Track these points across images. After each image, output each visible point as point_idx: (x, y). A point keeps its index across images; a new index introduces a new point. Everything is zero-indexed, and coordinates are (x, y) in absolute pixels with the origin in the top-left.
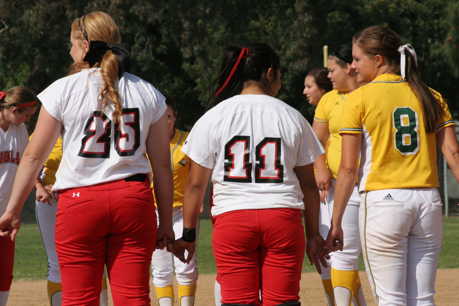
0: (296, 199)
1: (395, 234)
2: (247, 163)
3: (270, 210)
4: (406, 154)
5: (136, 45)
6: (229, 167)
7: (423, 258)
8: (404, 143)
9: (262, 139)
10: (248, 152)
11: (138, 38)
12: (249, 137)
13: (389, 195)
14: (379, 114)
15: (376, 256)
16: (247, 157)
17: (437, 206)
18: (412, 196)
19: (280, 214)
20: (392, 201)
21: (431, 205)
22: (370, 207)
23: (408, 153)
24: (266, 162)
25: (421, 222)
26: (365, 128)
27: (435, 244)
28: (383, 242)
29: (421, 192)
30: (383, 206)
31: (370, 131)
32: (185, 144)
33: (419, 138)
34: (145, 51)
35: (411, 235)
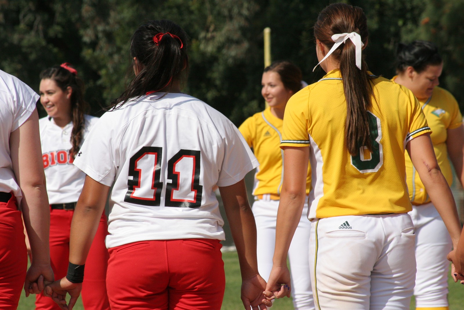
0: (214, 227)
1: (353, 274)
2: (157, 181)
3: (182, 241)
4: (365, 172)
5: (22, 26)
6: (134, 186)
7: (387, 304)
8: (362, 158)
9: (177, 151)
10: (159, 168)
11: (25, 16)
12: (161, 148)
13: (347, 222)
14: (330, 121)
15: (329, 301)
16: (157, 174)
17: (408, 237)
18: (375, 225)
19: (194, 246)
20: (350, 230)
21: (401, 235)
22: (322, 238)
23: (368, 170)
24: (181, 181)
25: (387, 258)
26: (312, 139)
27: (406, 286)
28: (338, 283)
29: (388, 219)
30: (338, 237)
31: (319, 143)
32: (79, 155)
33: (383, 151)
34: (33, 33)
35: (374, 273)
